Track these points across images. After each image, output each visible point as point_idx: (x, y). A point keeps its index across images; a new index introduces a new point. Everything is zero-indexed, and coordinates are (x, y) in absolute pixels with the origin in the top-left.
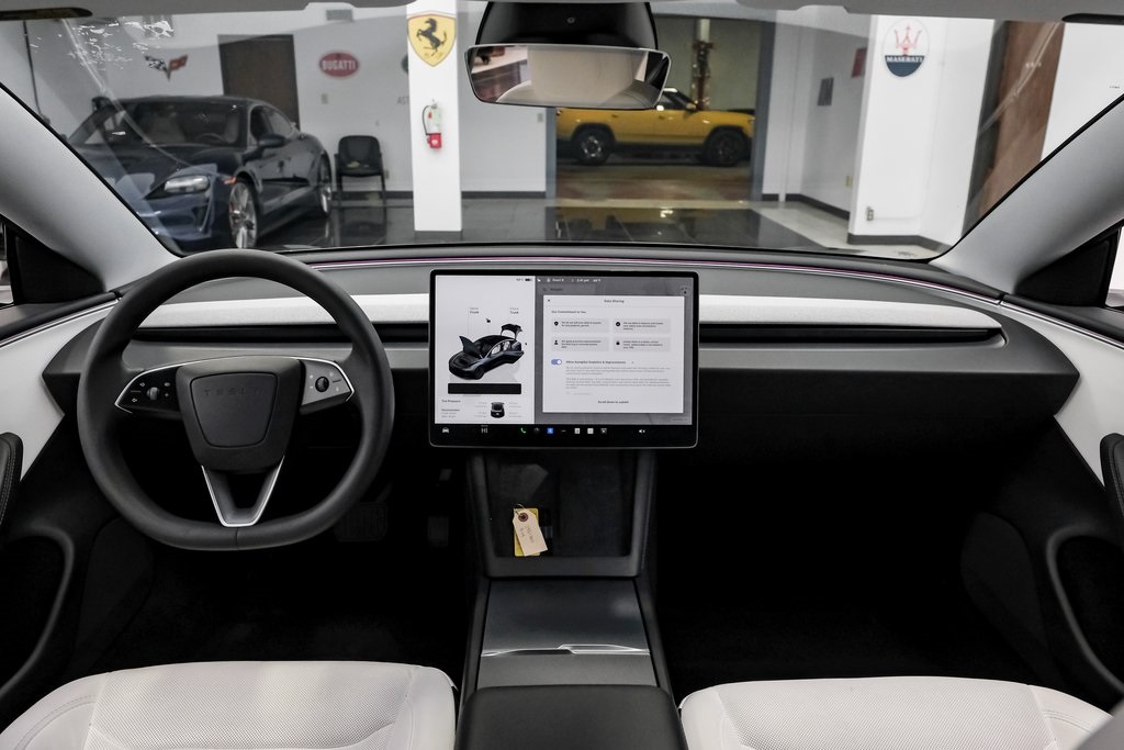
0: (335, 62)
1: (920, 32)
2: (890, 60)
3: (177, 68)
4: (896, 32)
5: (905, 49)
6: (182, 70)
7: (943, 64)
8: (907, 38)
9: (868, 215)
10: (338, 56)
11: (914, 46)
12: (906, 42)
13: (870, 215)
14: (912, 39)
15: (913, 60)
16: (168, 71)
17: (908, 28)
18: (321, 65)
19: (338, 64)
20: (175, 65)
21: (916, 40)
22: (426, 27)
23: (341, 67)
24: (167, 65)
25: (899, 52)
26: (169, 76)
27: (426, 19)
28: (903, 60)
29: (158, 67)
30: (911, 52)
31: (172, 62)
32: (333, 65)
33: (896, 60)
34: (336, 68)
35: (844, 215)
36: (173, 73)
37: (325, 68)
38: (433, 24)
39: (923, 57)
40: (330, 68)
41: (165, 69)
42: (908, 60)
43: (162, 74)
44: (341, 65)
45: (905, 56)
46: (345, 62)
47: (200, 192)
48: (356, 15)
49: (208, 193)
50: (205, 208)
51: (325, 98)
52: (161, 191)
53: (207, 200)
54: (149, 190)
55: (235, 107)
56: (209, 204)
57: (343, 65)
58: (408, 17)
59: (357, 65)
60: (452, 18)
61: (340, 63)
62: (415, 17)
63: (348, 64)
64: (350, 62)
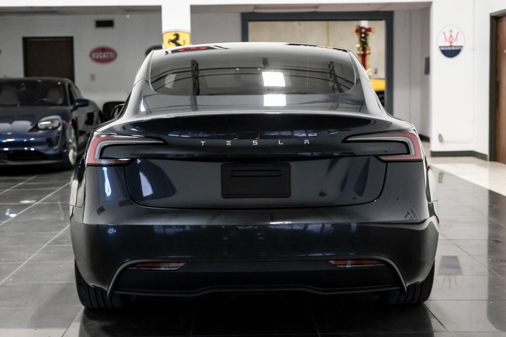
0: (101, 53)
1: (458, 33)
2: (442, 49)
4: (444, 33)
5: (451, 42)
7: (474, 50)
8: (451, 36)
9: (439, 138)
10: (103, 50)
11: (456, 40)
12: (451, 38)
13: (441, 138)
14: (454, 36)
15: (456, 48)
17: (451, 31)
18: (91, 56)
19: (102, 55)
21: (457, 37)
22: (173, 38)
25: (448, 44)
27: (174, 33)
28: (450, 48)
30: (454, 44)
32: (100, 55)
33: (446, 49)
34: (101, 57)
37: (94, 57)
38: (177, 36)
39: (462, 46)
40: (97, 57)
42: (453, 48)
44: (104, 56)
45: (451, 46)
46: (108, 53)
47: (55, 129)
48: (116, 23)
49: (60, 129)
50: (58, 137)
51: (93, 77)
52: (36, 128)
53: (59, 133)
54: (31, 127)
55: (59, 83)
56: (60, 135)
57: (106, 55)
58: (163, 33)
59: (115, 55)
60: (188, 33)
61: (104, 54)
62: (167, 32)
63: (109, 55)
64: (111, 53)
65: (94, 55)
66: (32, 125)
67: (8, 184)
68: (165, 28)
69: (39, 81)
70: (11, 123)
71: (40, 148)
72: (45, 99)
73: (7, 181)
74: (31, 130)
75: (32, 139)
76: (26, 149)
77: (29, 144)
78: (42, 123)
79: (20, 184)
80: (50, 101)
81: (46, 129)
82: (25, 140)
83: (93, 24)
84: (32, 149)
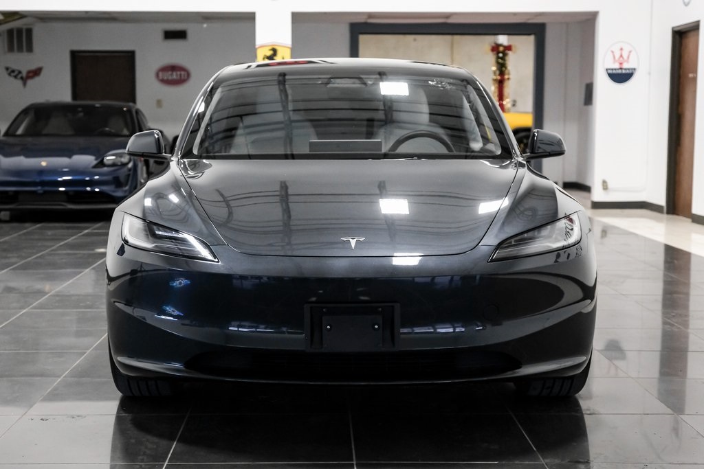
0: (170, 73)
1: (630, 52)
2: (610, 72)
3: (32, 77)
4: (613, 52)
5: (621, 64)
6: (37, 79)
7: (650, 74)
8: (621, 56)
9: (603, 185)
10: (173, 68)
11: (627, 61)
12: (621, 59)
13: (605, 185)
14: (625, 56)
15: (628, 71)
16: (24, 80)
17: (621, 49)
18: (157, 75)
19: (172, 75)
20: (31, 74)
21: (628, 57)
22: (269, 53)
23: (175, 77)
24: (24, 74)
25: (617, 66)
26: (25, 84)
27: (270, 48)
28: (620, 71)
29: (16, 77)
30: (625, 66)
31: (29, 72)
32: (168, 75)
33: (614, 72)
34: (170, 78)
35: (585, 188)
36: (30, 82)
37: (161, 78)
38: (275, 51)
39: (635, 69)
40: (165, 78)
41: (22, 78)
42: (624, 71)
43: (19, 83)
44: (175, 76)
45: (621, 69)
46: (179, 73)
47: (125, 165)
48: (190, 34)
49: (130, 165)
50: (129, 175)
51: (159, 103)
52: (101, 164)
53: (130, 170)
54: (95, 162)
55: (125, 109)
56: (131, 172)
57: (177, 75)
58: (257, 47)
59: (189, 75)
60: (288, 48)
61: (174, 73)
62: (261, 47)
63: (181, 75)
64: (183, 73)
65: (161, 74)
66: (96, 159)
67: (70, 231)
68: (259, 41)
69: (97, 105)
70: (70, 157)
71: (106, 188)
72: (107, 129)
73: (68, 228)
74: (95, 167)
75: (97, 177)
76: (88, 189)
77: (92, 183)
78: (108, 158)
79: (86, 231)
80: (113, 131)
81: (114, 165)
82: (87, 179)
83: (161, 35)
84: (97, 190)
